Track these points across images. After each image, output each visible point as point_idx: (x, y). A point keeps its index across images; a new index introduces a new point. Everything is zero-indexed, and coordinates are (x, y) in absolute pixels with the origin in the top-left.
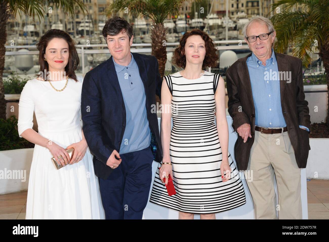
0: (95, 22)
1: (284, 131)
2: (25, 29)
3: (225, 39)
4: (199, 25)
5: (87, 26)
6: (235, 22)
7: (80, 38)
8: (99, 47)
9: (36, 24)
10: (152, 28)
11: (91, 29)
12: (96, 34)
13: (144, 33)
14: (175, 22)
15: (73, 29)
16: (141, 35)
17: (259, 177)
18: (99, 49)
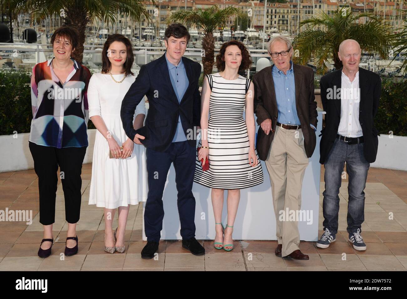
0: (157, 29)
1: (299, 128)
2: (100, 32)
3: (261, 48)
4: (240, 36)
5: (150, 32)
6: (269, 35)
7: (145, 41)
8: (159, 49)
9: (109, 28)
10: (203, 36)
11: (153, 35)
12: (157, 38)
13: (196, 40)
14: (221, 32)
15: (139, 34)
16: (193, 41)
17: (277, 162)
18: (159, 51)
